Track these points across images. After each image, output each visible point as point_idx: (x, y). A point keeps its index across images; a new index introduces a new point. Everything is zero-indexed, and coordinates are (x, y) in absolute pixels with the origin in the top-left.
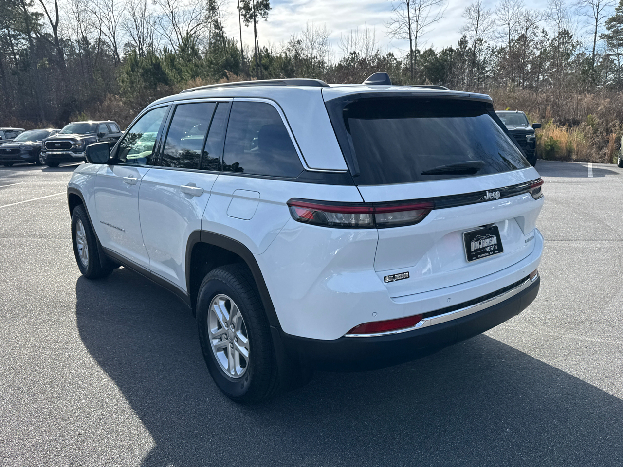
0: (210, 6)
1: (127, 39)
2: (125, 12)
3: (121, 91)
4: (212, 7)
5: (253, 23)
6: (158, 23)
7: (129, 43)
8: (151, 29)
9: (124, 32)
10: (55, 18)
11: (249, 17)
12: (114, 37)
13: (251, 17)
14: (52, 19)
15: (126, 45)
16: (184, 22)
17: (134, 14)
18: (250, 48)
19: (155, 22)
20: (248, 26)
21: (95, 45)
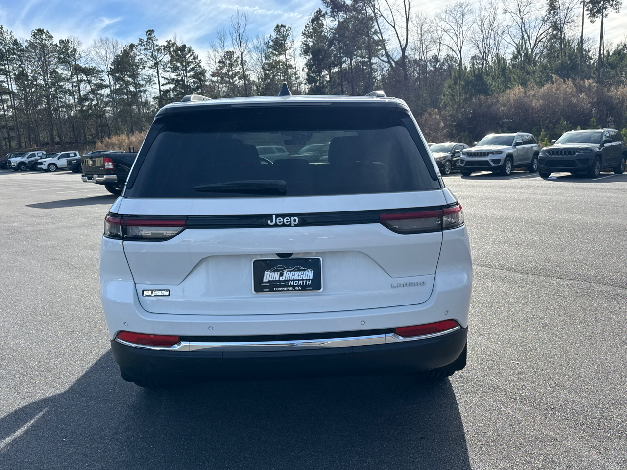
0: (550, 6)
1: (474, 52)
2: (475, 25)
3: (442, 105)
4: (552, 7)
5: (601, 17)
6: (507, 32)
7: (475, 56)
8: (498, 40)
9: (471, 45)
10: (405, 41)
11: (596, 12)
12: (460, 52)
13: (598, 12)
14: (402, 43)
15: (472, 58)
16: (535, 27)
17: (483, 25)
18: (613, 45)
19: (503, 32)
20: (593, 22)
21: (444, 61)
